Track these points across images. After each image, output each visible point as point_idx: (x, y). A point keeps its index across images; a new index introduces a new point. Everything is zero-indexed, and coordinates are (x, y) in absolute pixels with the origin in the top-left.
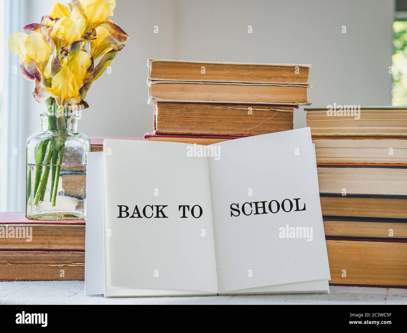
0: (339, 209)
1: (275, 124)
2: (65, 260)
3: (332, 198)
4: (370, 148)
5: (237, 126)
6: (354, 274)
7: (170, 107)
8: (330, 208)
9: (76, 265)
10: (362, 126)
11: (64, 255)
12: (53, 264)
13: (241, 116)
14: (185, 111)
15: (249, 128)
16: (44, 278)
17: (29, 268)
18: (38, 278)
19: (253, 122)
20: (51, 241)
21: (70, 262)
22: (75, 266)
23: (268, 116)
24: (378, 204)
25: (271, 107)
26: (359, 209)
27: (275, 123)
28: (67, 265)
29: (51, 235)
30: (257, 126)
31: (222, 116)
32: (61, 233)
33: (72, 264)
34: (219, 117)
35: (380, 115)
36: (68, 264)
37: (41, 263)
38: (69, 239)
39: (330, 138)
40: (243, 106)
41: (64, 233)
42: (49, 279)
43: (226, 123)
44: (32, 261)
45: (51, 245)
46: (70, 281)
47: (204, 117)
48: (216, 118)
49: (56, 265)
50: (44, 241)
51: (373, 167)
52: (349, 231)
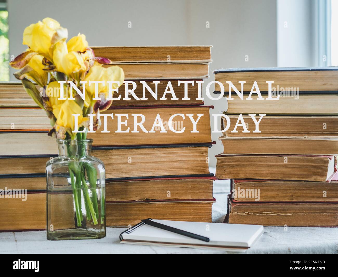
18: (301, 224)
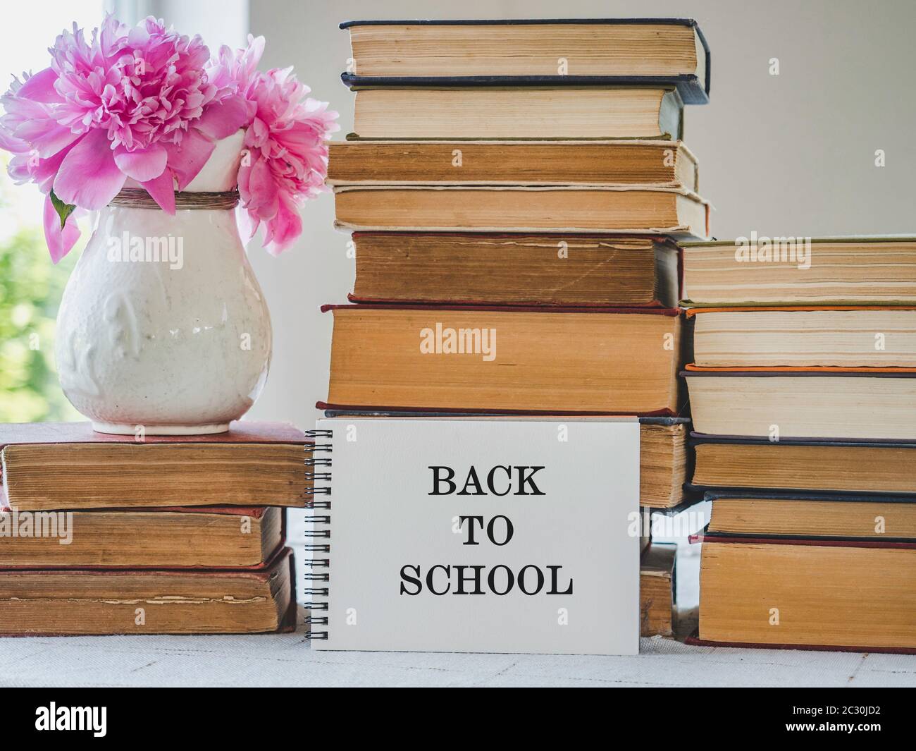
0: (759, 471)
1: (612, 278)
2: (141, 590)
3: (742, 447)
4: (828, 331)
5: (528, 284)
6: (789, 621)
7: (380, 244)
8: (737, 470)
9: (164, 600)
10: (810, 281)
11: (138, 578)
12: (112, 598)
13: (536, 261)
14: (415, 253)
15: (554, 287)
16: (94, 631)
17: (60, 608)
19: (564, 274)
20: (110, 547)
21: (151, 594)
22: (162, 602)
23: (598, 261)
24: (846, 460)
25: (601, 239)
26: (804, 472)
27: (613, 275)
28: (144, 600)
29: (110, 534)
30: (572, 283)
31: (495, 261)
32: (131, 529)
33: (156, 598)
34: (489, 264)
35: (848, 254)
36: (147, 598)
37: (87, 598)
38: (150, 544)
39: (735, 309)
40: (539, 239)
41: (138, 530)
42: (105, 632)
43: (505, 276)
44: (67, 593)
45: (111, 557)
46: (151, 636)
47: (456, 264)
48: (481, 267)
49: (119, 602)
50: (93, 548)
51: (834, 374)
52: (780, 522)
